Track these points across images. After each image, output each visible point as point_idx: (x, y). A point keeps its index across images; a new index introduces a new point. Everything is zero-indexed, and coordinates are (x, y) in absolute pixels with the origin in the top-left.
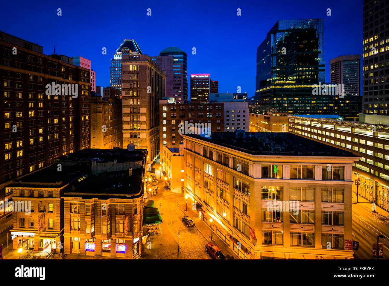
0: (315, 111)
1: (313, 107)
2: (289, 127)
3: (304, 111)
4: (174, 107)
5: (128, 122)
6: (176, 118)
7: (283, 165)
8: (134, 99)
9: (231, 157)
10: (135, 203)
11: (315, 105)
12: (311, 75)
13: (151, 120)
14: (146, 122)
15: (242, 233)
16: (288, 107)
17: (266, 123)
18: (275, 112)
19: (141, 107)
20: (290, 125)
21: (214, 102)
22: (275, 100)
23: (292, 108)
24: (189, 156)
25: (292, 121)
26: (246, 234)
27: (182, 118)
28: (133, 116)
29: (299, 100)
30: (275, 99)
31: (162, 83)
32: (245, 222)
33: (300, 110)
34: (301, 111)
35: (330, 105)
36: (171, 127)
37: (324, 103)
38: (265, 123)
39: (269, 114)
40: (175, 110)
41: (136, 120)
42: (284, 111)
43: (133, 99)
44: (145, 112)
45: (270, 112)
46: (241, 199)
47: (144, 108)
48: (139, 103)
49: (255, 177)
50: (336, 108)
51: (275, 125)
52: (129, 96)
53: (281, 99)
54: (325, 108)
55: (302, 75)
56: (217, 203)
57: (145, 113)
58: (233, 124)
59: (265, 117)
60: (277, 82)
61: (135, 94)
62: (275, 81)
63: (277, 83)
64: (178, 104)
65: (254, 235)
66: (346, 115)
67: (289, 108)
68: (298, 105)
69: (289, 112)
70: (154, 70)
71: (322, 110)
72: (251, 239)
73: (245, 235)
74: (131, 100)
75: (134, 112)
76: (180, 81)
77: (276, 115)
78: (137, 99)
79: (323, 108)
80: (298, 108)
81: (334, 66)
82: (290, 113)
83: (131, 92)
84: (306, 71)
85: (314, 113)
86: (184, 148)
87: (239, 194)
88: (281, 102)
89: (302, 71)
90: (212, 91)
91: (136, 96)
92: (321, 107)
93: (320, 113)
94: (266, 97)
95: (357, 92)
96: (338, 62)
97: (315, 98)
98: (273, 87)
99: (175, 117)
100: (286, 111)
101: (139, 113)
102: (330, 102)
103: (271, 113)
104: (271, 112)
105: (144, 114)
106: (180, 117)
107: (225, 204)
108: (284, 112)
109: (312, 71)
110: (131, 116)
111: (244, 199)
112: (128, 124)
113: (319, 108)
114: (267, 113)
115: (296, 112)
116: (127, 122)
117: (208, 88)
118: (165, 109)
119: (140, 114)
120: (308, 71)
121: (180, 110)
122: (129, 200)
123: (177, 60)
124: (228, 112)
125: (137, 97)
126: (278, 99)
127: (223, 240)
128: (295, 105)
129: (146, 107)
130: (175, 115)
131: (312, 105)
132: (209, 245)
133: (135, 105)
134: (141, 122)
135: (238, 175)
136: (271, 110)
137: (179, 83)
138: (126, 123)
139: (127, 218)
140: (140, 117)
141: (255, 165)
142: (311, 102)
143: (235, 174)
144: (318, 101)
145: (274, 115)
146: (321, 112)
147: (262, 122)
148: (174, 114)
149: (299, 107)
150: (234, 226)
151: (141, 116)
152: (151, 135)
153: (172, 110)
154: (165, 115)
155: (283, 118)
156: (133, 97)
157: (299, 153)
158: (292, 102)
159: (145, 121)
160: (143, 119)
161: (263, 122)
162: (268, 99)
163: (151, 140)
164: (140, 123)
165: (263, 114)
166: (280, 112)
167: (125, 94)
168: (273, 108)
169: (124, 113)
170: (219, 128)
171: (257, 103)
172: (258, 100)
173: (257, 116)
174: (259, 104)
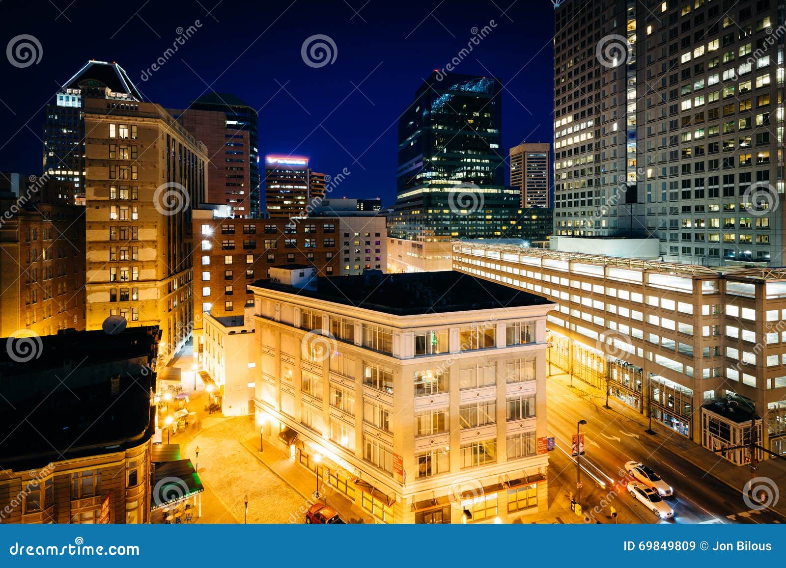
0: (491, 233)
1: (489, 226)
2: (453, 260)
3: (474, 233)
4: (230, 226)
5: (104, 263)
6: (235, 252)
7: (449, 329)
8: (122, 208)
9: (359, 323)
10: (131, 460)
11: (491, 222)
12: (485, 172)
13: (170, 258)
14: (155, 261)
15: (380, 468)
16: (451, 225)
17: (416, 255)
18: (430, 234)
19: (142, 227)
20: (454, 259)
21: (320, 216)
22: (430, 214)
23: (457, 228)
24: (269, 331)
25: (457, 251)
26: (387, 468)
27: (248, 250)
28: (117, 248)
30: (430, 211)
31: (199, 172)
32: (385, 445)
33: (469, 231)
34: (470, 234)
35: (511, 222)
36: (223, 270)
37: (504, 220)
38: (413, 255)
39: (421, 239)
40: (233, 232)
41: (127, 257)
42: (444, 234)
43: (118, 207)
44: (154, 238)
46: (378, 403)
47: (150, 228)
48: (135, 217)
49: (402, 357)
50: (520, 228)
51: (431, 258)
52: (107, 198)
53: (440, 211)
54: (504, 228)
55: (471, 172)
56: (330, 419)
57: (154, 242)
58: (358, 259)
59: (414, 245)
61: (124, 195)
62: (429, 179)
63: (434, 183)
64: (237, 220)
65: (402, 466)
66: (532, 238)
67: (453, 228)
68: (466, 222)
69: (453, 234)
70: (178, 141)
71: (501, 230)
72: (396, 475)
73: (385, 470)
74: (113, 209)
75: (122, 238)
76: (242, 169)
77: (432, 241)
78: (131, 207)
79: (501, 228)
80: (466, 228)
81: (515, 158)
82: (453, 237)
83: (113, 189)
84: (476, 164)
85: (489, 236)
86: (256, 315)
87: (375, 394)
88: (439, 217)
89: (472, 165)
90: (312, 193)
91: (128, 201)
92: (498, 225)
93: (498, 236)
94: (415, 208)
95: (545, 203)
96: (521, 153)
97: (491, 211)
98: (427, 190)
99: (233, 248)
100: (449, 234)
101: (135, 240)
102: (511, 217)
103: (424, 237)
104: (424, 234)
105: (151, 243)
106: (245, 247)
107: (347, 418)
108: (445, 235)
109: (485, 165)
110: (113, 250)
111: (383, 401)
112: (104, 269)
113: (496, 228)
114: (417, 237)
115: (464, 235)
116: (100, 263)
117: (305, 188)
118: (207, 230)
119: (139, 244)
120: (480, 164)
121: (245, 232)
122: (113, 455)
123: (235, 123)
124: (347, 235)
125: (130, 203)
126: (436, 211)
127: (342, 492)
128: (461, 222)
129: (156, 226)
130: (233, 245)
131: (487, 222)
132: (313, 511)
133: (124, 221)
134: (142, 262)
135: (371, 358)
136: (424, 231)
137: (239, 173)
138: (97, 265)
139: (107, 502)
140: (140, 250)
141: (402, 335)
142: (485, 217)
143: (366, 356)
144: (495, 217)
145: (429, 240)
146: (499, 233)
148: (230, 241)
149: (468, 225)
150: (364, 459)
151: (142, 247)
152: (170, 292)
153: (224, 233)
154: (207, 245)
155: (443, 245)
156: (118, 202)
157: (474, 305)
158: (457, 217)
159: (154, 259)
160: (150, 254)
161: (411, 254)
162: (418, 212)
163: (169, 304)
164: (140, 264)
165: (410, 240)
166: (438, 235)
167: (95, 194)
168: (427, 228)
169: (90, 243)
170: (331, 268)
171: (400, 219)
172: (401, 214)
173: (400, 243)
174: (402, 221)
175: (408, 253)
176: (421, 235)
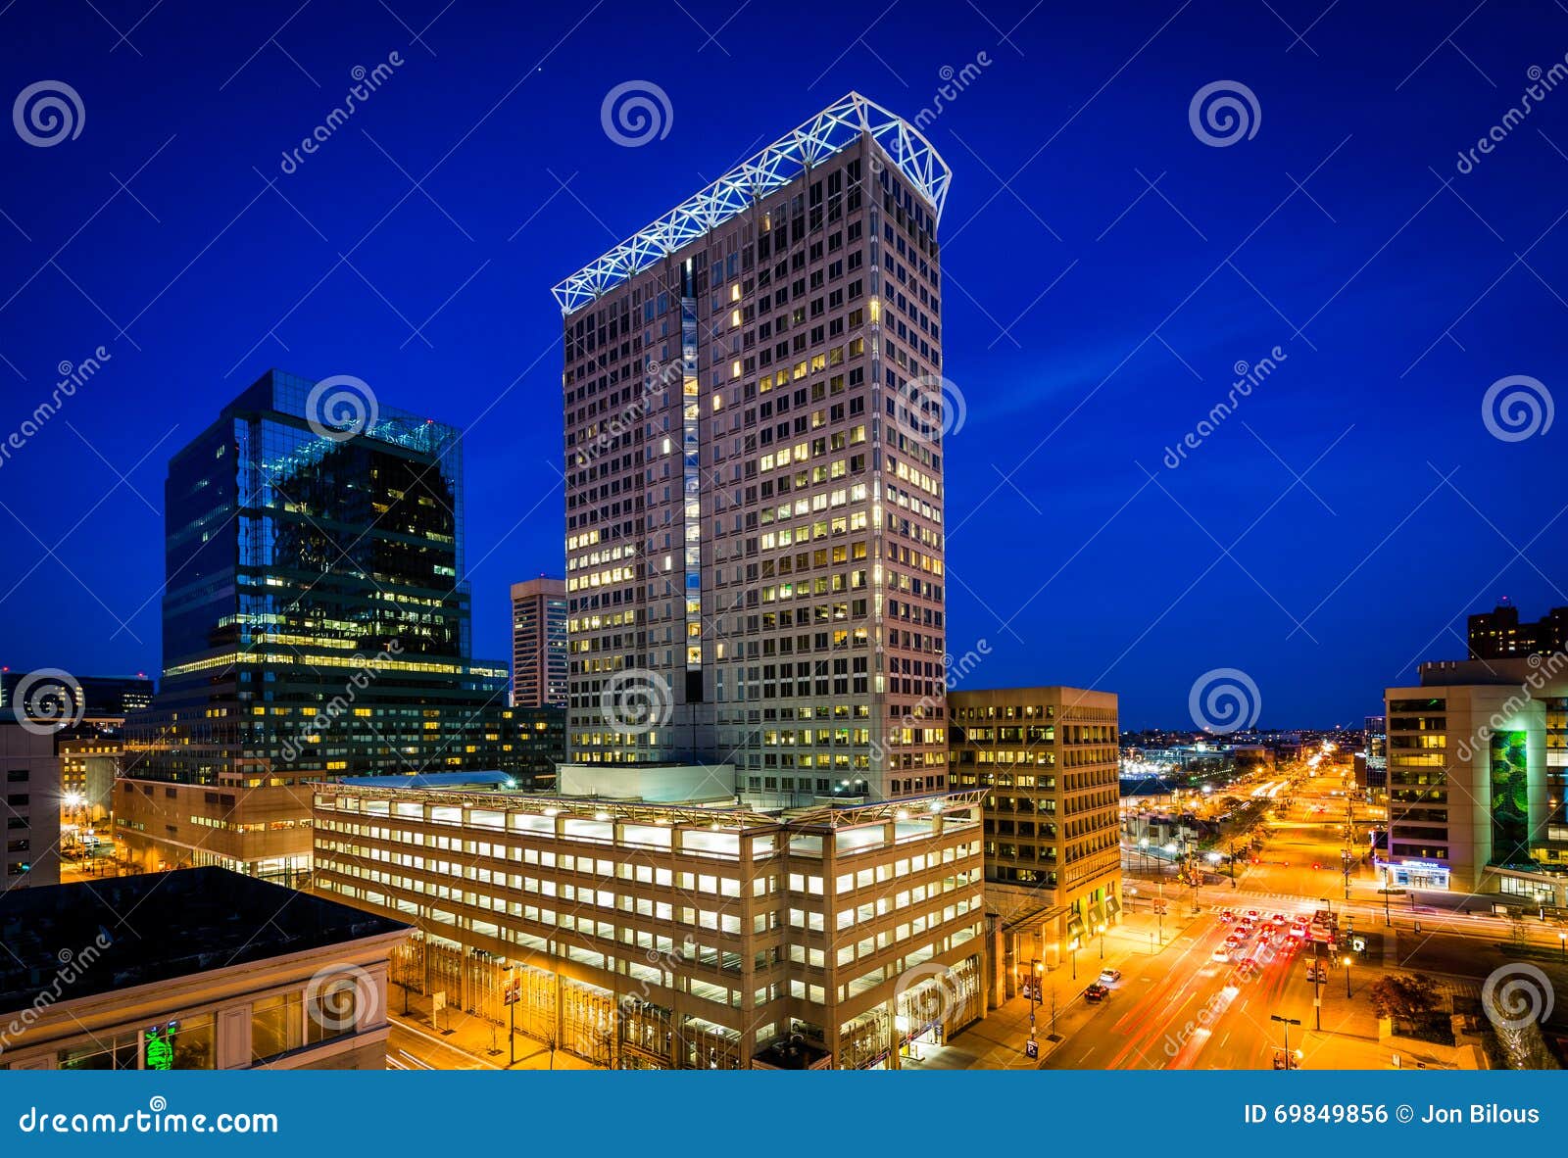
0: (438, 761)
1: (432, 745)
2: (316, 831)
3: (393, 762)
11: (437, 737)
12: (431, 626)
16: (322, 745)
17: (216, 824)
18: (259, 768)
20: (318, 826)
22: (260, 718)
23: (344, 751)
25: (326, 806)
29: (374, 718)
30: (261, 711)
33: (376, 757)
34: (381, 763)
35: (488, 737)
37: (469, 731)
38: (209, 822)
39: (231, 782)
42: (303, 765)
45: (233, 771)
50: (507, 748)
51: (261, 827)
53: (289, 710)
54: (470, 749)
55: (395, 623)
59: (210, 798)
60: (271, 638)
62: (257, 631)
63: (270, 641)
66: (537, 768)
67: (330, 752)
68: (369, 738)
69: (331, 765)
71: (463, 755)
77: (265, 784)
79: (464, 749)
80: (370, 751)
81: (523, 606)
82: (334, 773)
84: (409, 607)
85: (432, 769)
88: (288, 724)
89: (396, 607)
92: (455, 743)
93: (454, 768)
94: (214, 702)
96: (534, 597)
97: (437, 713)
98: (252, 658)
100: (317, 765)
102: (487, 725)
103: (240, 777)
104: (240, 770)
108: (306, 769)
109: (435, 612)
113: (450, 749)
114: (221, 775)
115: (360, 768)
120: (421, 610)
126: (277, 711)
128: (355, 737)
131: (426, 738)
136: (240, 762)
142: (421, 725)
144: (447, 725)
145: (255, 783)
146: (457, 761)
147: (194, 820)
149: (375, 744)
155: (295, 795)
158: (344, 724)
161: (201, 821)
162: (224, 713)
165: (199, 783)
166: (286, 770)
168: (249, 754)
171: (174, 730)
172: (176, 717)
173: (171, 793)
174: (181, 735)
176: (230, 770)
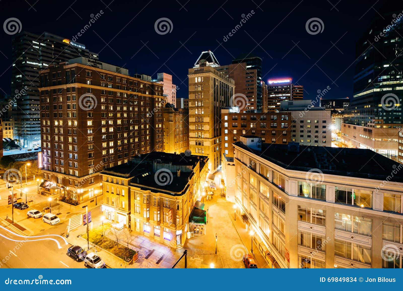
2: (399, 143)
4: (236, 116)
5: (194, 130)
6: (238, 128)
8: (199, 109)
9: (270, 170)
13: (213, 129)
14: (209, 131)
17: (366, 137)
19: (205, 117)
21: (285, 110)
22: (380, 108)
24: (239, 166)
27: (243, 128)
28: (198, 125)
36: (233, 136)
38: (364, 137)
39: (371, 126)
40: (236, 119)
41: (200, 129)
43: (198, 109)
44: (208, 121)
45: (372, 123)
46: (279, 216)
47: (207, 117)
48: (203, 113)
51: (380, 140)
52: (195, 106)
56: (260, 217)
57: (209, 123)
58: (309, 136)
59: (365, 130)
61: (200, 104)
63: (384, 84)
64: (241, 114)
70: (219, 80)
74: (196, 110)
75: (199, 121)
76: (253, 88)
78: (201, 109)
83: (196, 102)
86: (235, 158)
90: (294, 97)
91: (201, 106)
94: (367, 104)
99: (237, 126)
100: (400, 122)
101: (202, 122)
103: (374, 124)
104: (374, 122)
105: (207, 123)
106: (242, 126)
107: (266, 219)
108: (395, 123)
110: (196, 125)
112: (194, 132)
114: (368, 124)
116: (193, 130)
117: (289, 95)
118: (226, 118)
119: (204, 123)
121: (242, 119)
122: (172, 196)
124: (302, 122)
125: (201, 107)
129: (209, 116)
130: (237, 125)
133: (199, 114)
134: (205, 131)
135: (275, 190)
136: (374, 120)
137: (252, 91)
138: (192, 131)
140: (204, 126)
141: (290, 181)
143: (273, 188)
145: (378, 127)
148: (236, 123)
151: (205, 125)
152: (215, 144)
153: (233, 119)
154: (226, 124)
156: (198, 107)
159: (208, 130)
160: (207, 127)
161: (362, 136)
162: (370, 106)
163: (215, 149)
164: (204, 131)
165: (362, 126)
167: (192, 105)
168: (377, 118)
169: (190, 122)
170: (286, 140)
171: (356, 111)
172: (356, 108)
173: (355, 128)
174: (357, 113)
175: (360, 135)
176: (371, 122)
